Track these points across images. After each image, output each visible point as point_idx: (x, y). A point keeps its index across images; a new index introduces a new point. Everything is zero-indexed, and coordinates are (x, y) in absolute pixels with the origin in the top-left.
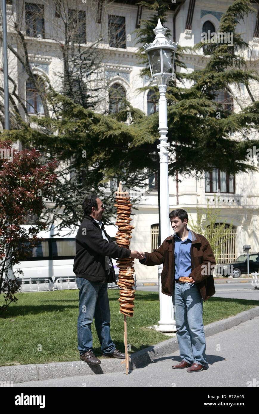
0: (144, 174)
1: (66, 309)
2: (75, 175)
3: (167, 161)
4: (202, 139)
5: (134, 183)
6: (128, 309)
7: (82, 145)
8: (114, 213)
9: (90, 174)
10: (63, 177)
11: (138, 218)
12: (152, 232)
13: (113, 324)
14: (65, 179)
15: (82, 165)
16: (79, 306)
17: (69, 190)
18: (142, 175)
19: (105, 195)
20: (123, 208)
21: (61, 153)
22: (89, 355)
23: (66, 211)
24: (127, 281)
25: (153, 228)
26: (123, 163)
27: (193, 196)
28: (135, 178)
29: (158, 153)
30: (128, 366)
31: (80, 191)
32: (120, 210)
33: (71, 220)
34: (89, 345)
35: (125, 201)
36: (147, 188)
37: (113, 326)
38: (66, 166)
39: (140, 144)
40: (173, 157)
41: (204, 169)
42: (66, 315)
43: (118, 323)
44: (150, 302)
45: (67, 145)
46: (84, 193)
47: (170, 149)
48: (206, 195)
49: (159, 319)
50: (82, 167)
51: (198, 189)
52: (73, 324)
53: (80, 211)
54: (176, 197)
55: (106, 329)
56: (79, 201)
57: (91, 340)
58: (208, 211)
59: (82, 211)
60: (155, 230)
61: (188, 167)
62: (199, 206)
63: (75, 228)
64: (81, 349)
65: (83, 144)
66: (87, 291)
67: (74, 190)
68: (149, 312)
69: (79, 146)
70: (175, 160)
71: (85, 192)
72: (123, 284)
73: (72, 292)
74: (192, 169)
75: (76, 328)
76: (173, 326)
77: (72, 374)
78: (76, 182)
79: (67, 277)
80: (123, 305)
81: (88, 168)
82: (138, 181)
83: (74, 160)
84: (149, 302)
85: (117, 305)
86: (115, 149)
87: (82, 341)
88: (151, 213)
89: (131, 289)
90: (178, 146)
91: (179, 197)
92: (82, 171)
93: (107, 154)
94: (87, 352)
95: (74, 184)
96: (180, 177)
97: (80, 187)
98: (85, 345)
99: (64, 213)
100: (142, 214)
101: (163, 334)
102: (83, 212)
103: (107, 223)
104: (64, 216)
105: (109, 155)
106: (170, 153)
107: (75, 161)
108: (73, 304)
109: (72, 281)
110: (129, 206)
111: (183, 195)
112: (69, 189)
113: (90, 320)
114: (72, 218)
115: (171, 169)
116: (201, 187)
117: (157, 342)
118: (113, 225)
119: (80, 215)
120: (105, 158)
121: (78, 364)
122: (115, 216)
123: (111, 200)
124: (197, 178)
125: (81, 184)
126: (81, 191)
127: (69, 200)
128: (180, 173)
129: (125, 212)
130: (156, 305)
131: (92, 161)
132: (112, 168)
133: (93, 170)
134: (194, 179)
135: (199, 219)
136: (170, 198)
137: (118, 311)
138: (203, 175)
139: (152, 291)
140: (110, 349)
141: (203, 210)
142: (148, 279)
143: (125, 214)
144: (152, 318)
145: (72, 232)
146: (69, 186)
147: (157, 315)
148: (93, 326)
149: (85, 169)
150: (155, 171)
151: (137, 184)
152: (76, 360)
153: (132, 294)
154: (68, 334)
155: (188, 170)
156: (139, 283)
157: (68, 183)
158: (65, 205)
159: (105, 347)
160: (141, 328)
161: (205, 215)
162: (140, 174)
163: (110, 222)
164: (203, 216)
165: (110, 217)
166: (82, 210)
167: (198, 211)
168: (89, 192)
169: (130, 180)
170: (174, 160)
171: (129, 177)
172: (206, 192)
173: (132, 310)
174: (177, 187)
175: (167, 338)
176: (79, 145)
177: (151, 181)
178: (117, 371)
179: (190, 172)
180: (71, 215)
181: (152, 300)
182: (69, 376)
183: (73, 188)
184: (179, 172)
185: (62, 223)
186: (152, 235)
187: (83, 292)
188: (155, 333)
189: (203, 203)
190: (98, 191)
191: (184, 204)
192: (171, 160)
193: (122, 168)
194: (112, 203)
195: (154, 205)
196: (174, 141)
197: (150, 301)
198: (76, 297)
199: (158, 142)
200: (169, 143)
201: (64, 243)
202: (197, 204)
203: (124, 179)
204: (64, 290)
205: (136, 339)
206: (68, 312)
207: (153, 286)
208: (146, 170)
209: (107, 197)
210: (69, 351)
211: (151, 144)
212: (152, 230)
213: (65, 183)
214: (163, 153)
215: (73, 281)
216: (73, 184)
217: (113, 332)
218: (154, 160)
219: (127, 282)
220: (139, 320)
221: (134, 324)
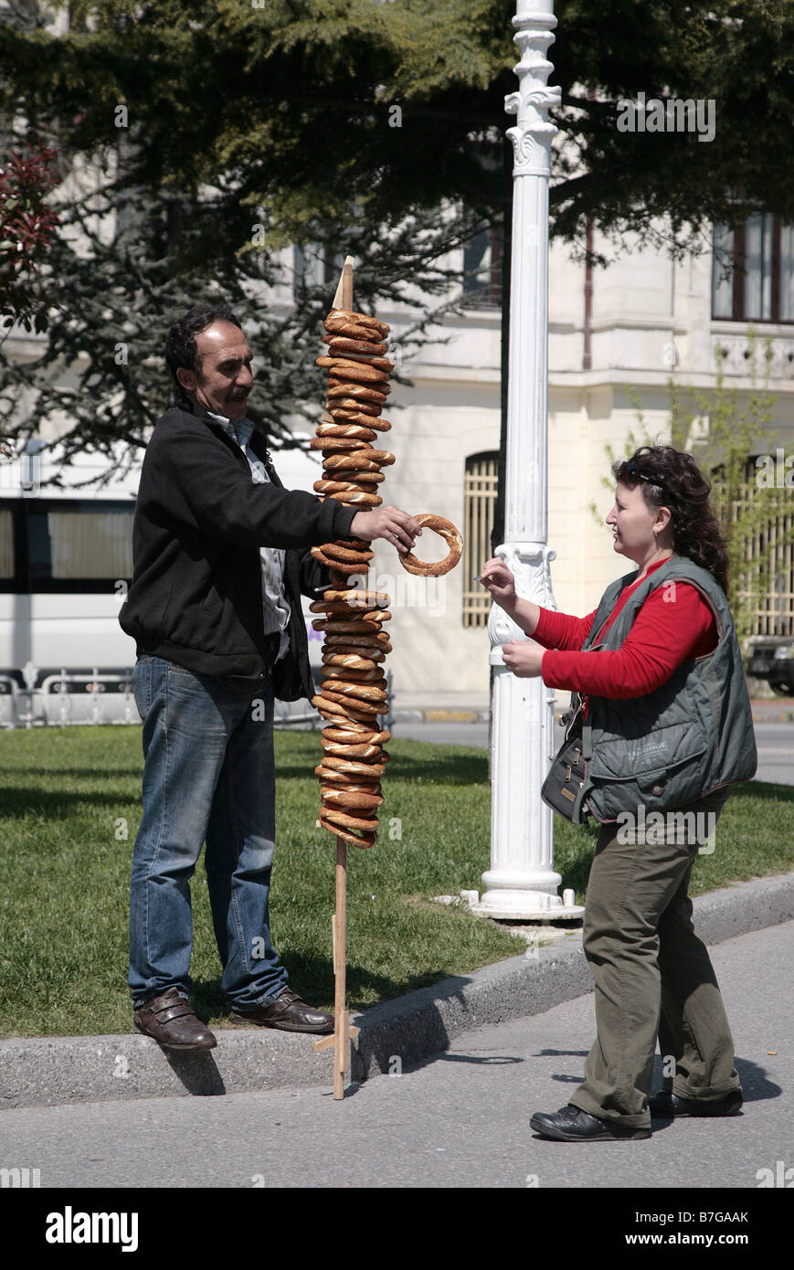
0: (443, 226)
1: (81, 807)
2: (139, 218)
3: (545, 171)
4: (706, 75)
5: (397, 268)
6: (354, 811)
7: (173, 83)
8: (305, 397)
9: (205, 218)
10: (85, 230)
11: (414, 424)
12: (471, 488)
13: (283, 879)
14: (93, 236)
15: (171, 177)
16: (136, 797)
17: (106, 287)
18: (436, 233)
19: (271, 316)
20: (352, 373)
21: (77, 119)
22: (168, 1009)
23: (95, 379)
24: (350, 688)
25: (476, 471)
26: (350, 173)
27: (657, 334)
28: (404, 244)
29: (510, 131)
30: (342, 1061)
31: (156, 292)
32: (336, 382)
33: (114, 419)
34: (174, 965)
35: (360, 345)
36: (456, 290)
37: (284, 889)
38: (98, 180)
39: (426, 89)
40: (572, 154)
41: (707, 211)
42: (80, 834)
43: (308, 874)
44: (449, 787)
45: (104, 81)
46: (173, 303)
47: (563, 116)
48: (713, 332)
49: (486, 866)
50: (170, 187)
51: (682, 305)
52: (107, 875)
53: (156, 383)
54: (579, 338)
55: (248, 896)
56: (150, 336)
57: (184, 944)
58: (718, 402)
59: (165, 383)
60: (483, 478)
61: (638, 199)
62: (681, 380)
63: (133, 455)
64: (137, 980)
65: (179, 82)
66: (173, 725)
67: (131, 288)
68: (445, 832)
69: (160, 91)
70: (583, 166)
71: (182, 297)
72: (336, 701)
73: (108, 735)
74: (656, 211)
75: (123, 891)
76: (546, 895)
77: (98, 1088)
78: (141, 249)
79: (89, 672)
80: (332, 794)
81: (195, 192)
82: (417, 257)
83: (136, 149)
84: (446, 790)
85: (304, 799)
86: (315, 110)
87: (145, 944)
88: (468, 404)
89: (370, 722)
90: (596, 103)
91: (595, 338)
92: (171, 205)
93: (280, 129)
94: (160, 994)
95: (133, 261)
96: (602, 244)
97: (158, 276)
98: (155, 965)
99: (85, 390)
100: (429, 407)
101: (503, 928)
102: (165, 388)
103: (272, 438)
104: (85, 400)
105: (291, 136)
106: (563, 134)
107: (141, 154)
108: (111, 786)
109: (111, 688)
110: (376, 367)
111: (611, 328)
112: (111, 280)
113: (184, 852)
114: (121, 413)
115: (562, 208)
116: (690, 296)
117: (474, 963)
118: (297, 452)
119: (156, 401)
120: (271, 149)
121: (122, 1046)
122: (312, 408)
123: (296, 337)
124: (677, 250)
125: (163, 262)
126: (163, 292)
127: (105, 332)
128: (602, 227)
129: (359, 390)
130: (475, 804)
131: (214, 159)
132: (301, 191)
133: (216, 200)
134: (664, 252)
135: (677, 437)
136: (554, 338)
137: (309, 821)
138: (705, 239)
139: (464, 742)
140: (258, 989)
141: (698, 397)
142: (446, 692)
143: (358, 398)
144: (456, 860)
145: (119, 473)
146: (111, 268)
147: (478, 847)
148: (199, 884)
149: (180, 195)
150: (490, 217)
151: (410, 270)
152: (116, 1031)
153: (372, 749)
154: (85, 914)
155: (639, 215)
156: (405, 709)
157: (104, 254)
158: (93, 355)
159: (237, 976)
160: (405, 900)
161: (706, 420)
162: (427, 227)
163: (286, 435)
164: (695, 425)
165: (288, 413)
166: (163, 379)
167: (674, 402)
168: (197, 298)
169: (379, 254)
170: (576, 167)
171: (376, 239)
172: (714, 318)
173: (373, 818)
174: (588, 292)
175: (519, 947)
176: (161, 85)
177: (472, 261)
178: (293, 1081)
179: (646, 225)
180: (116, 399)
181: (457, 784)
182: (82, 1097)
183: (129, 277)
184: (597, 222)
185: (76, 432)
186: (471, 499)
187: (157, 732)
188: (465, 924)
189: (698, 368)
190: (239, 295)
191: (617, 368)
192: (566, 167)
193: (345, 194)
194: (299, 351)
195: (483, 368)
196: (582, 83)
197: (450, 784)
198: (125, 758)
199: (511, 82)
200: (558, 88)
201: (82, 519)
202: (672, 371)
203: (356, 248)
204: (77, 726)
205: (380, 945)
206: (91, 821)
207: (464, 722)
208: (450, 211)
209: (275, 323)
210: (88, 991)
211: (476, 90)
212: (470, 478)
213: (92, 256)
214: (530, 132)
215: (118, 691)
216: (128, 264)
217: (283, 912)
218: (488, 164)
219: (350, 695)
220: (398, 863)
221: (378, 880)
